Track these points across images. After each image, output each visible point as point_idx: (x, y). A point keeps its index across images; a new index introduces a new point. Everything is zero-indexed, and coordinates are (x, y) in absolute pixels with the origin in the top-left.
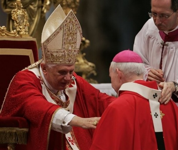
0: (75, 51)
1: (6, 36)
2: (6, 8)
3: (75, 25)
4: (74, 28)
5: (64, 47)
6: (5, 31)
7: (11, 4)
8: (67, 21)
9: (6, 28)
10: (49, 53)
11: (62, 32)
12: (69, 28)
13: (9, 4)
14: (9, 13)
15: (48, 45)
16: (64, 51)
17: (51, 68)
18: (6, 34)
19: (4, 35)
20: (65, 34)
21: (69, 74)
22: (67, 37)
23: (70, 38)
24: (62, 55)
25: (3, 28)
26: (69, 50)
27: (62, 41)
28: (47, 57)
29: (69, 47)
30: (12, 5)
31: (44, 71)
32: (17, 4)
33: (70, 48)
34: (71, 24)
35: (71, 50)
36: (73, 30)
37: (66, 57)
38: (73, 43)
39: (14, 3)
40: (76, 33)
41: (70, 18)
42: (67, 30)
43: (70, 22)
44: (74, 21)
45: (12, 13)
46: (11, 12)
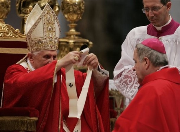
0: (55, 38)
1: (19, 37)
2: (20, 14)
3: (52, 16)
4: (52, 19)
5: (45, 35)
6: (19, 33)
7: (24, 10)
8: (45, 13)
9: (20, 31)
10: (33, 42)
11: (42, 22)
12: (47, 18)
13: (23, 10)
14: (23, 18)
15: (31, 35)
16: (46, 38)
17: (36, 56)
18: (19, 36)
19: (18, 37)
20: (45, 23)
21: (52, 58)
22: (46, 26)
23: (50, 27)
24: (45, 42)
25: (17, 30)
26: (50, 38)
27: (43, 29)
28: (32, 46)
29: (49, 35)
30: (26, 11)
31: (31, 60)
32: (29, 10)
33: (51, 36)
34: (49, 16)
35: (52, 38)
36: (51, 21)
37: (48, 43)
38: (53, 32)
39: (27, 9)
40: (54, 23)
41: (47, 10)
42: (46, 20)
43: (47, 14)
44: (51, 13)
45: (25, 18)
46: (24, 16)
